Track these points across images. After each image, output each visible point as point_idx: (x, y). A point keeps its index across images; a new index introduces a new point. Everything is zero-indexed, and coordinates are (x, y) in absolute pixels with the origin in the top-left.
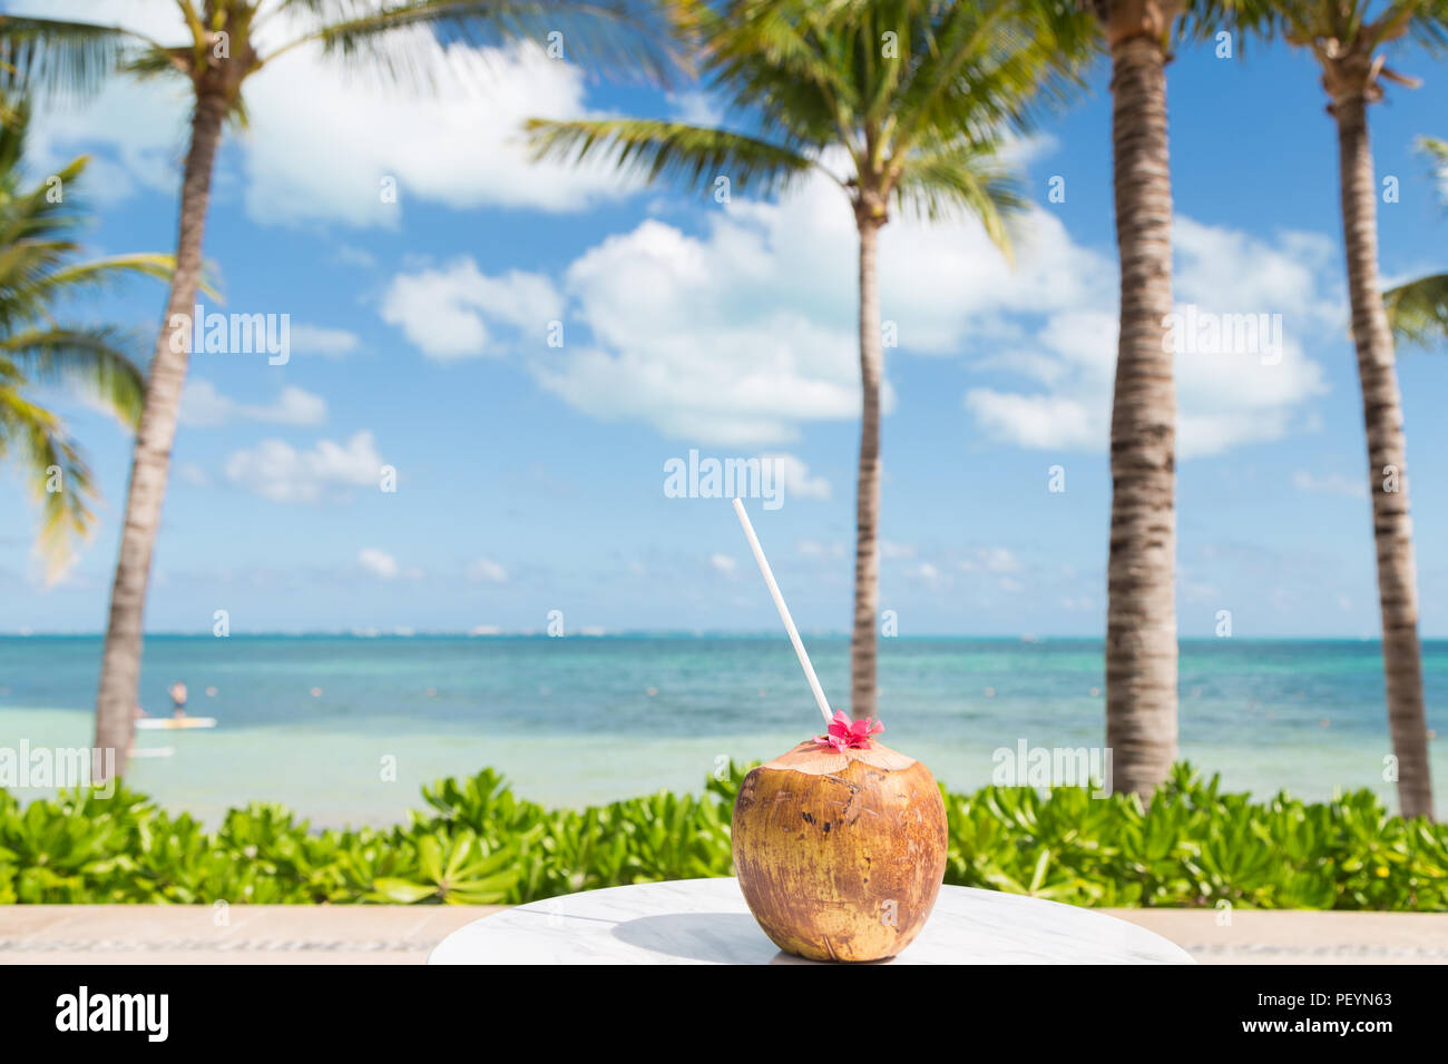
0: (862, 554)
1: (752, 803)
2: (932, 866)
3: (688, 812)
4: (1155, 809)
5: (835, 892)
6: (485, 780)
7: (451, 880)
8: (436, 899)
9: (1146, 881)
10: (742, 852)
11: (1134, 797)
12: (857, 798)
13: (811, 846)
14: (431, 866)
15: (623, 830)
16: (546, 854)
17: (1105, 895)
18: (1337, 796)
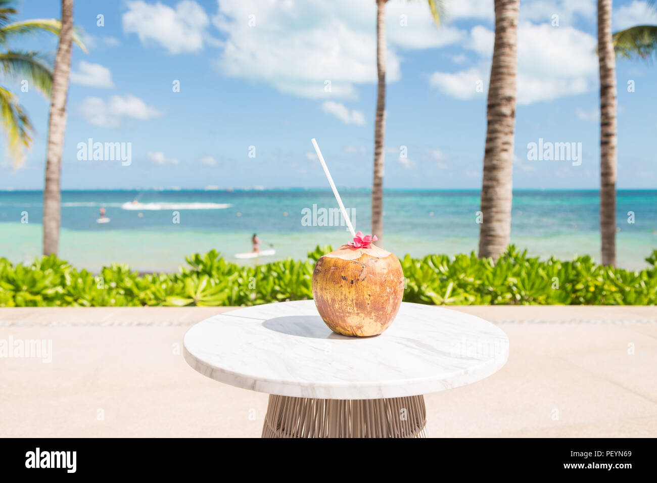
0: (377, 154)
1: (320, 272)
2: (397, 298)
3: (300, 267)
4: (498, 264)
5: (355, 309)
6: (212, 254)
7: (199, 296)
8: (193, 304)
9: (493, 294)
10: (316, 292)
11: (490, 260)
12: (365, 270)
13: (345, 290)
14: (190, 290)
15: (272, 275)
16: (239, 285)
17: (476, 300)
18: (575, 258)
